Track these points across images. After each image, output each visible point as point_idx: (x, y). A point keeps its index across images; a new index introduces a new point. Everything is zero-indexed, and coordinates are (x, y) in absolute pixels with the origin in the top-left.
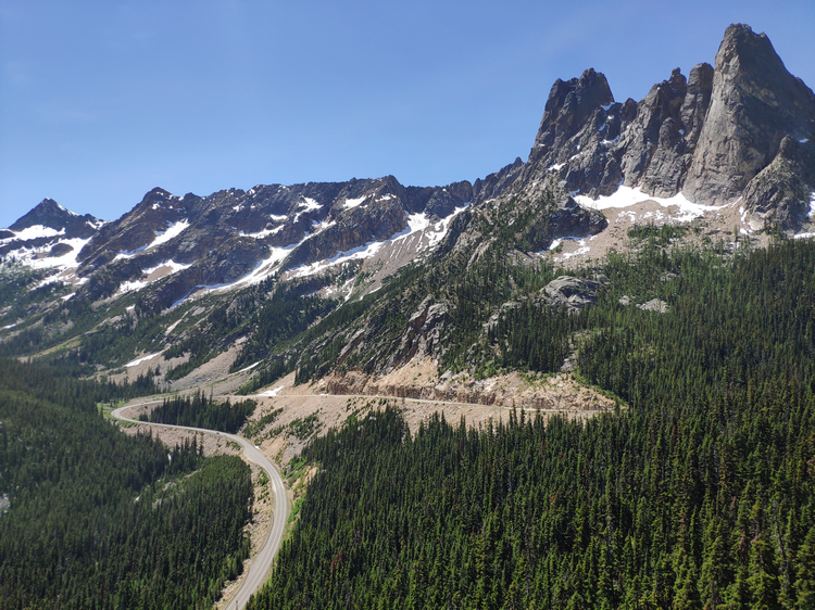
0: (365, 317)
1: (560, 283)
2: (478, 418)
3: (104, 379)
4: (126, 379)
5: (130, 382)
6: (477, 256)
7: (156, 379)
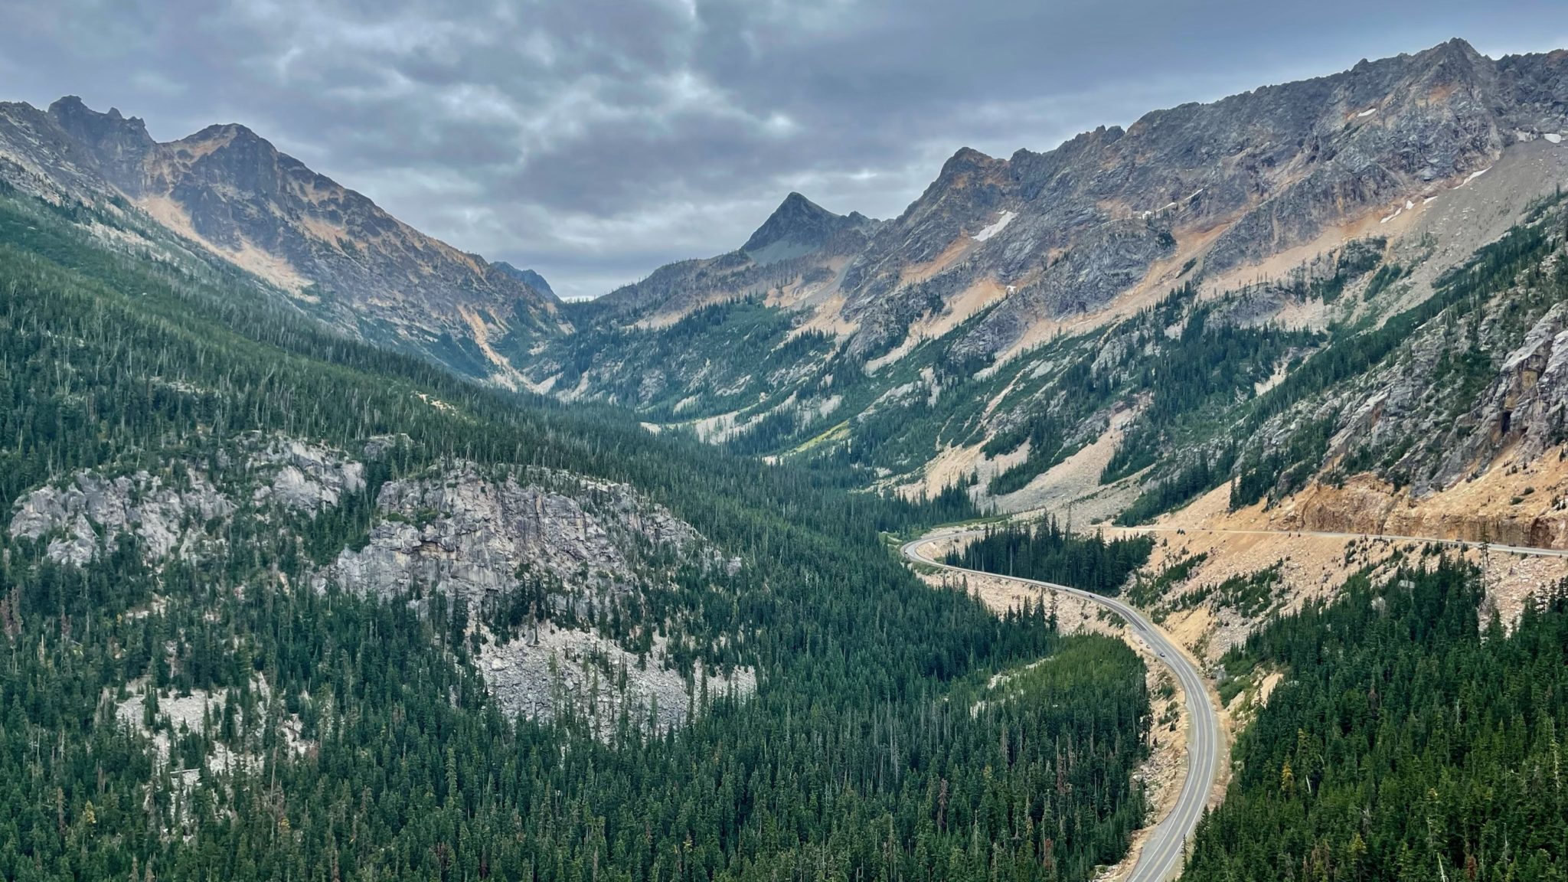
5: (930, 496)
7: (972, 491)
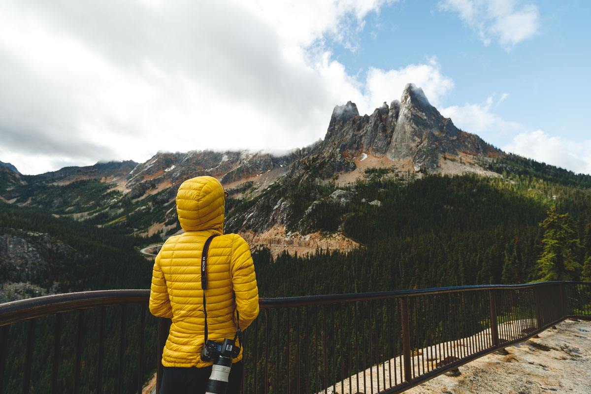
0: (254, 207)
1: (338, 192)
2: (303, 252)
3: (137, 235)
4: (147, 235)
5: (149, 236)
6: (303, 180)
7: (161, 235)
